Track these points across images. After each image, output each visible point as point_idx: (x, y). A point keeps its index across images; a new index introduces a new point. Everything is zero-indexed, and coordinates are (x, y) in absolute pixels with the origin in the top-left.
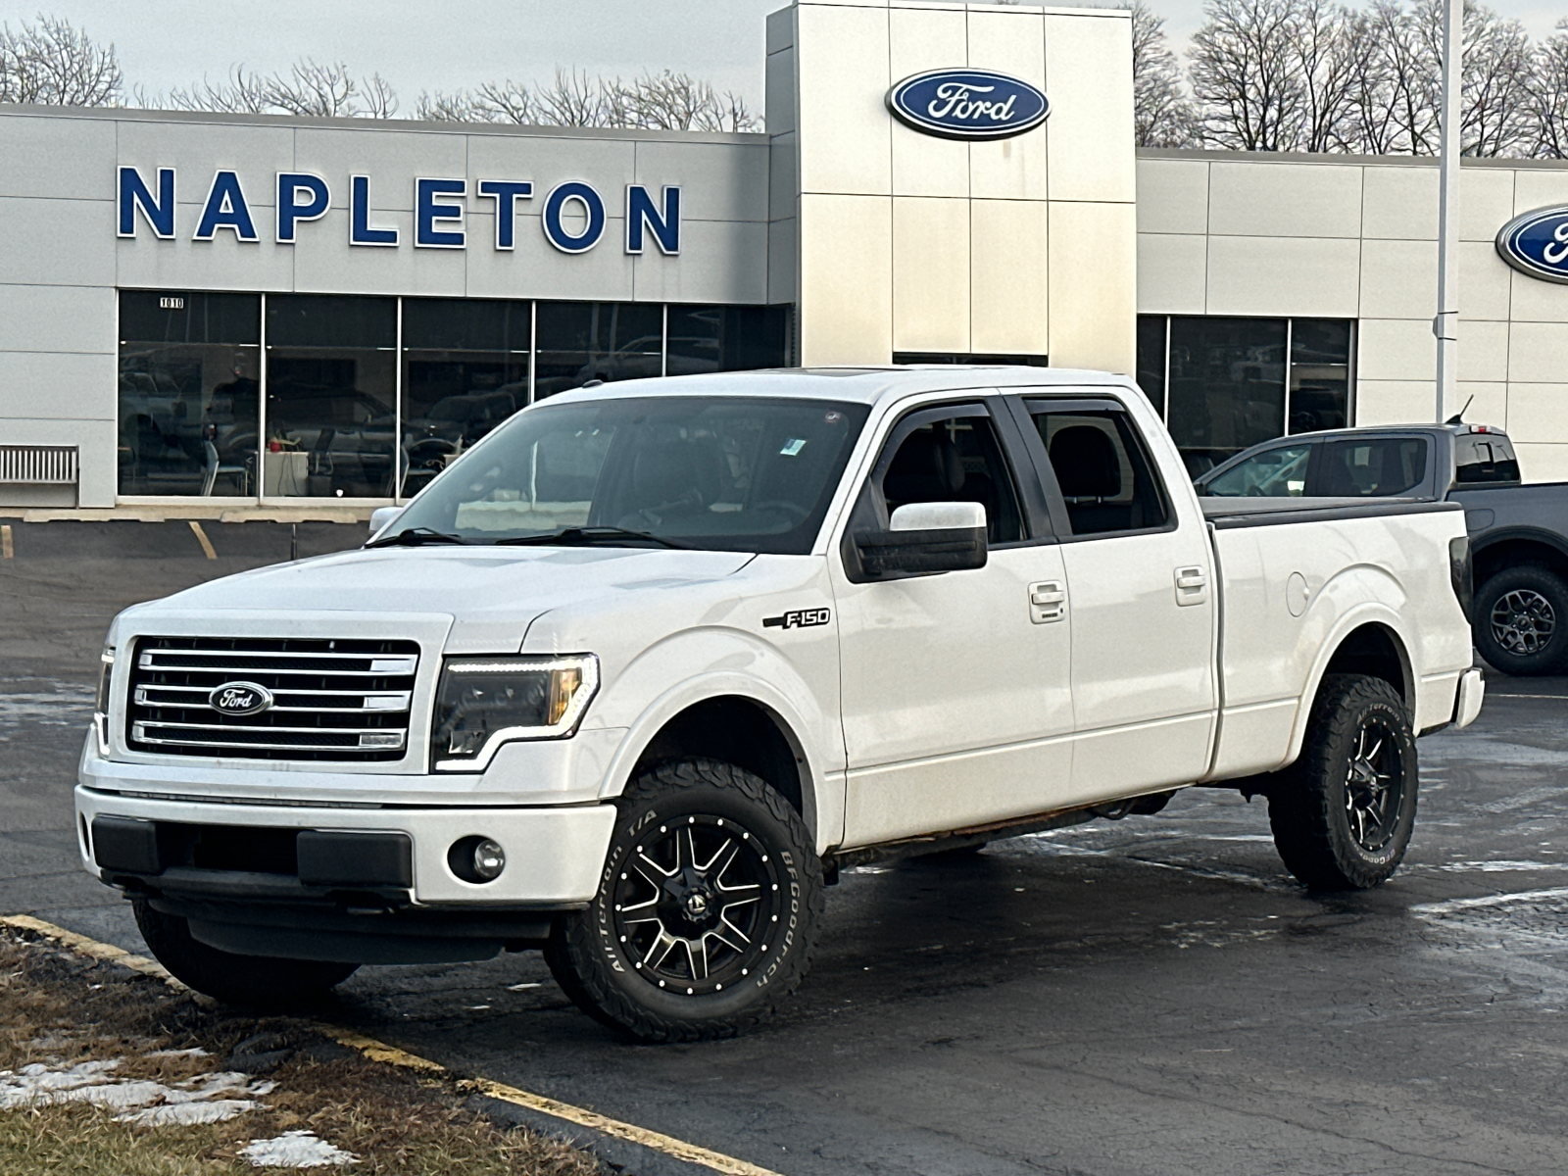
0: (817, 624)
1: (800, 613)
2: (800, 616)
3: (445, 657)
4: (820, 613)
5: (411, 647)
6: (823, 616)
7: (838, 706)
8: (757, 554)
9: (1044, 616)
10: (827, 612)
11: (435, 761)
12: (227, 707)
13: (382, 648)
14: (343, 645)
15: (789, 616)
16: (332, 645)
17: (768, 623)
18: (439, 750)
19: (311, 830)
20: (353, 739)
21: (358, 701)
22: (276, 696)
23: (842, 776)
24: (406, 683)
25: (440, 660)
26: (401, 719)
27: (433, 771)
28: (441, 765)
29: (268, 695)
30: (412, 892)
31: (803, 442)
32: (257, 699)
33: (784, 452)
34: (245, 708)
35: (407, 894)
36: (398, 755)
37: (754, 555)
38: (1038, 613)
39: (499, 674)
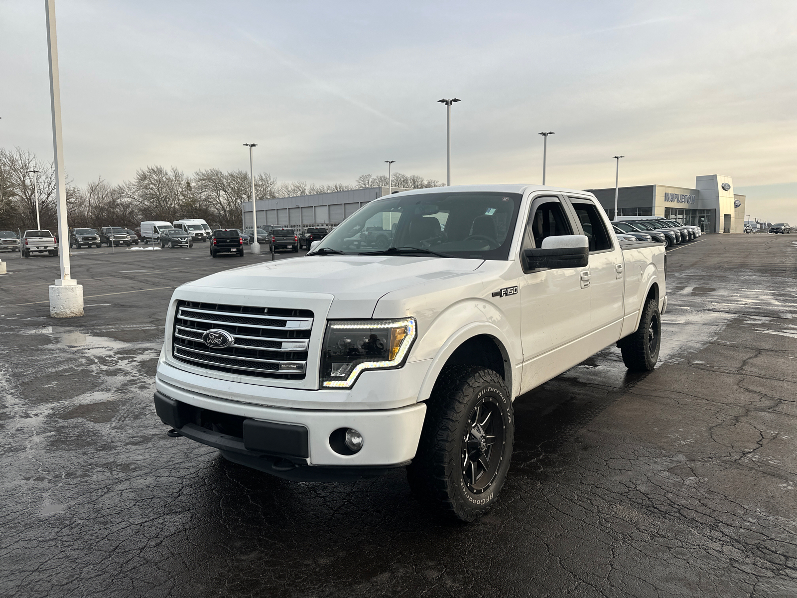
0: (513, 294)
1: (507, 289)
2: (507, 290)
3: (328, 320)
4: (514, 288)
5: (309, 314)
6: (516, 291)
7: (520, 333)
8: (485, 260)
9: (585, 286)
10: (517, 288)
11: (323, 382)
12: (210, 343)
13: (293, 314)
14: (272, 311)
15: (503, 291)
16: (266, 311)
17: (494, 295)
18: (325, 373)
19: (252, 419)
20: (277, 366)
21: (279, 345)
22: (236, 339)
23: (521, 365)
24: (306, 334)
25: (325, 322)
26: (303, 355)
27: (321, 387)
28: (326, 384)
29: (230, 338)
30: (308, 460)
31: (495, 210)
32: (225, 340)
33: (486, 214)
34: (219, 345)
35: (306, 460)
36: (302, 376)
37: (483, 260)
38: (583, 284)
39: (359, 330)
